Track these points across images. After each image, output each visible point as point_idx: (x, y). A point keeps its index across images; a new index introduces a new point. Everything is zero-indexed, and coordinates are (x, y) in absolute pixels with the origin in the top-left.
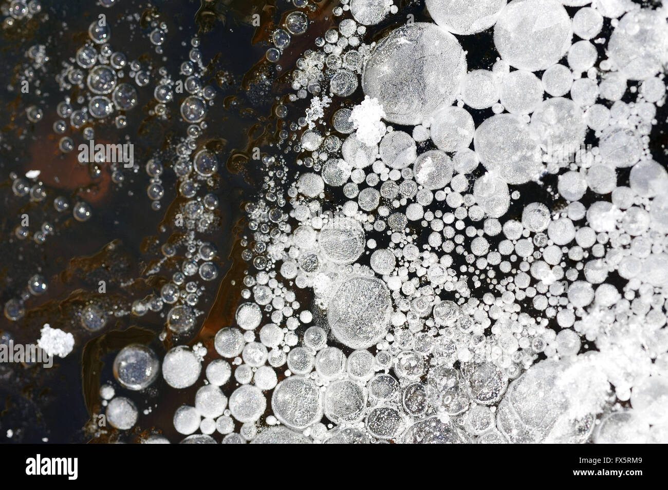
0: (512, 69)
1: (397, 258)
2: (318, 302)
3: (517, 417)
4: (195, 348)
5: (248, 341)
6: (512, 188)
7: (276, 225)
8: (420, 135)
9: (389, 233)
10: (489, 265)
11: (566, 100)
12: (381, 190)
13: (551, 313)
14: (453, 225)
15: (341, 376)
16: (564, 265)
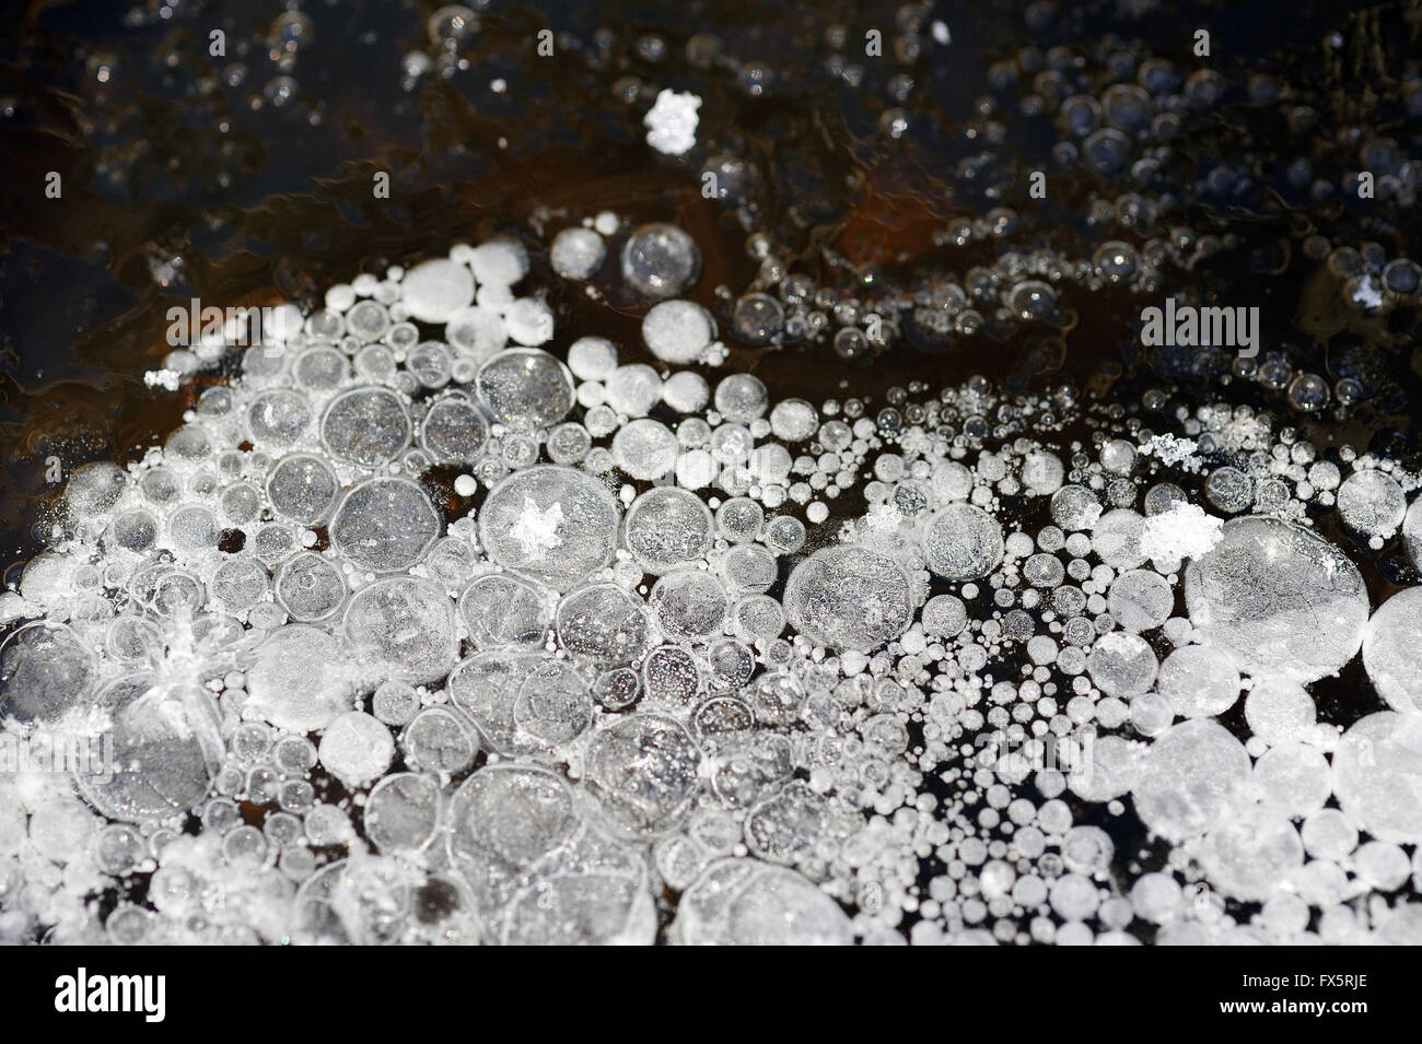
0: (1329, 756)
1: (956, 638)
2: (849, 525)
3: (737, 891)
4: (718, 346)
5: (753, 427)
6: (1126, 799)
7: (959, 431)
8: (1175, 629)
9: (996, 614)
10: (985, 791)
11: (1301, 856)
12: (1065, 587)
13: (929, 909)
14: (1037, 716)
15: (732, 590)
16: (1019, 912)
